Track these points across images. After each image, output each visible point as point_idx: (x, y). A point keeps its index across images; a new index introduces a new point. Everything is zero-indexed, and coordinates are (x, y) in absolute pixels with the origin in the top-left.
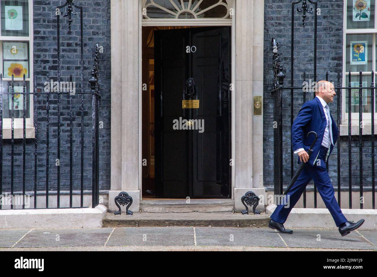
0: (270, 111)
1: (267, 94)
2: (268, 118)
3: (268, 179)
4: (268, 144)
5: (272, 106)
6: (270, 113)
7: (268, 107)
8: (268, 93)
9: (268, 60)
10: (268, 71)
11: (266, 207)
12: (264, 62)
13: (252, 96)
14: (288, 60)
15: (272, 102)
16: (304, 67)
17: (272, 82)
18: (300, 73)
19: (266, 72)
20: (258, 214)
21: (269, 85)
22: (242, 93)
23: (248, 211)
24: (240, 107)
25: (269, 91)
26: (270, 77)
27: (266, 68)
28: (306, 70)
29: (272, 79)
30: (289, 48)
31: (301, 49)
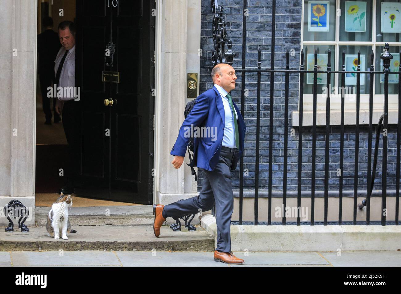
7: (205, 88)
8: (205, 68)
9: (206, 25)
10: (206, 40)
11: (201, 218)
12: (201, 29)
13: (186, 74)
14: (232, 26)
15: (210, 81)
16: (252, 36)
17: (211, 55)
18: (248, 44)
19: (204, 41)
20: (194, 231)
21: (208, 59)
22: (172, 69)
23: (180, 226)
24: (170, 87)
25: (207, 67)
26: (209, 48)
27: (203, 35)
28: (254, 40)
29: (211, 50)
30: (233, 10)
31: (249, 12)
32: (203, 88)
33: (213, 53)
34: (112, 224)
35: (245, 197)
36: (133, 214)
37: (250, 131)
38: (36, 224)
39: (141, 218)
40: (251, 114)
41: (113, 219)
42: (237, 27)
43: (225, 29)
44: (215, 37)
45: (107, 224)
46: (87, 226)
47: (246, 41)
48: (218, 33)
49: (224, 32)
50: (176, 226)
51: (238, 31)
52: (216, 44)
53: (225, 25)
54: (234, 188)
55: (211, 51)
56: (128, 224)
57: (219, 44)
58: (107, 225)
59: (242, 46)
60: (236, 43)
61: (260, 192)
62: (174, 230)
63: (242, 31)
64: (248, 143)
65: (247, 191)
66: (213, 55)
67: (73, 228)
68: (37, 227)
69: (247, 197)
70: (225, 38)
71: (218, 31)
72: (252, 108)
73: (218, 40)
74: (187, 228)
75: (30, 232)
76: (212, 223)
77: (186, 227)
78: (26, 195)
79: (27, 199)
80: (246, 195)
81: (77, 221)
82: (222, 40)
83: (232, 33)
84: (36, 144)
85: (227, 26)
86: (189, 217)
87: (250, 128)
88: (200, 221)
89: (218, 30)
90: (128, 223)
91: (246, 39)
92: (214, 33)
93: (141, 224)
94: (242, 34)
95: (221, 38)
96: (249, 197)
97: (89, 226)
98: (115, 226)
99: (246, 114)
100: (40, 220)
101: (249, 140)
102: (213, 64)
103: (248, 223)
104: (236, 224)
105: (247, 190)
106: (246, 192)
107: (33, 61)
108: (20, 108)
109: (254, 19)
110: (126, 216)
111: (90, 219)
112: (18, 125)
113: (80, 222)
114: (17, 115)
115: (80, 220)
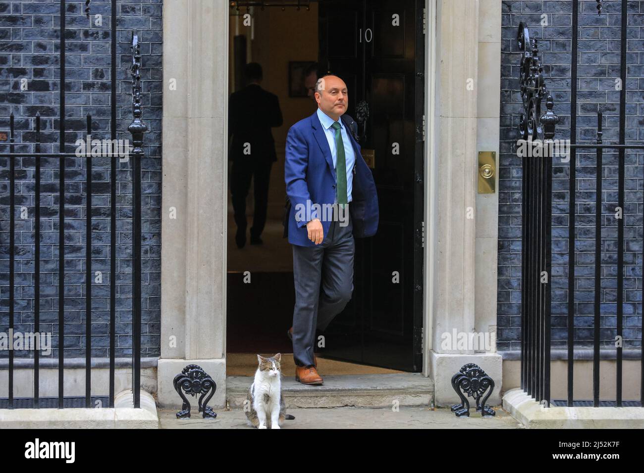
0: (513, 184)
1: (507, 145)
2: (509, 199)
3: (506, 333)
4: (508, 256)
5: (518, 173)
6: (513, 188)
7: (509, 175)
8: (509, 143)
9: (509, 71)
10: (509, 96)
11: (503, 396)
12: (501, 77)
13: (475, 153)
14: (553, 72)
15: (517, 165)
16: (587, 89)
17: (518, 121)
18: (580, 102)
19: (506, 98)
20: (491, 416)
21: (512, 127)
22: (453, 145)
23: (468, 408)
24: (449, 175)
25: (511, 140)
26: (514, 109)
27: (504, 88)
28: (591, 94)
29: (517, 112)
30: (555, 45)
31: (582, 48)
32: (505, 176)
33: (522, 118)
34: (354, 406)
35: (577, 359)
36: (389, 388)
37: (585, 248)
38: (228, 405)
39: (402, 394)
40: (587, 219)
41: (356, 396)
42: (561, 73)
43: (541, 76)
44: (524, 90)
45: (346, 405)
46: (312, 408)
47: (577, 97)
48: (530, 84)
49: (540, 83)
50: (461, 408)
51: (563, 79)
52: (526, 102)
53: (541, 70)
54: (559, 343)
55: (518, 114)
56: (381, 405)
57: (531, 101)
58: (347, 407)
59: (570, 106)
60: (560, 100)
61: (602, 351)
62: (457, 415)
63: (569, 81)
64: (582, 268)
65: (580, 349)
66: (521, 122)
67: (289, 412)
68: (229, 410)
69: (581, 359)
70: (542, 92)
71: (531, 80)
72: (588, 210)
73: (531, 95)
74: (480, 412)
75: (219, 418)
76: (521, 403)
77: (477, 410)
78: (212, 357)
79: (214, 364)
80: (579, 357)
81: (295, 400)
82: (537, 96)
83: (553, 83)
84: (228, 270)
85: (544, 71)
86: (482, 393)
87: (584, 242)
88: (502, 400)
89: (529, 79)
90: (381, 402)
91: (577, 92)
92: (523, 83)
93: (403, 406)
94: (570, 85)
95: (535, 92)
96: (584, 359)
97: (316, 408)
98: (359, 408)
99: (578, 219)
100: (234, 399)
101: (583, 263)
102: (521, 135)
103: (582, 403)
104: (562, 405)
105: (581, 347)
106: (579, 351)
107: (222, 133)
108: (201, 211)
109: (590, 60)
110: (378, 391)
111: (317, 397)
112: (198, 240)
113: (300, 401)
114: (196, 224)
115: (300, 398)
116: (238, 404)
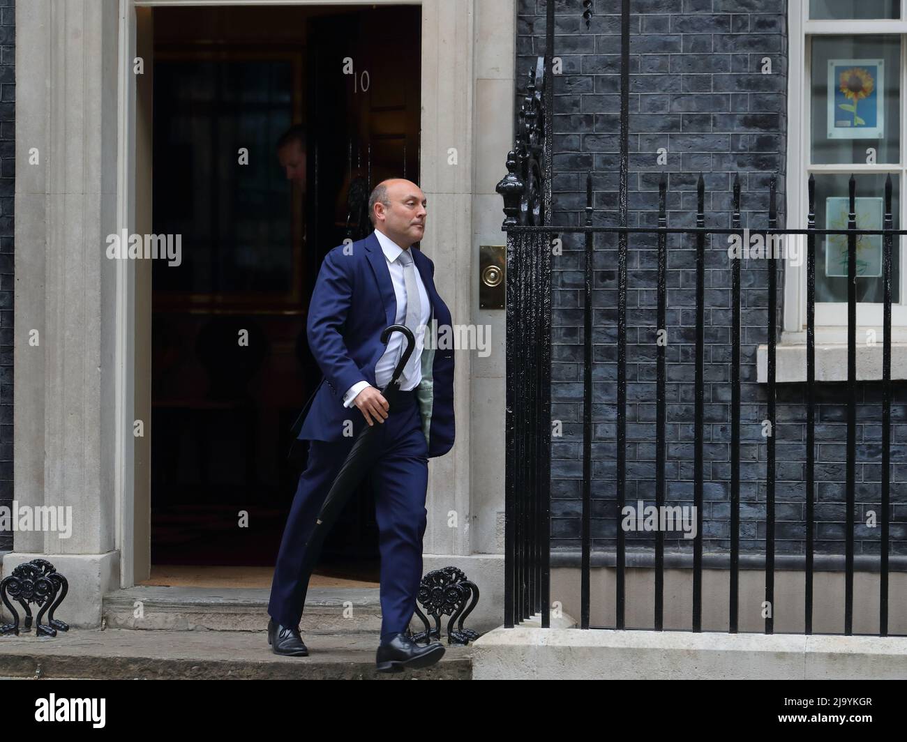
14: (597, 125)
16: (650, 150)
30: (600, 83)
31: (643, 88)
35: (630, 566)
37: (648, 396)
38: (105, 624)
39: (364, 614)
40: (652, 351)
42: (612, 127)
46: (229, 631)
51: (614, 136)
60: (609, 167)
61: (667, 554)
65: (635, 551)
68: (105, 630)
72: (653, 337)
78: (84, 551)
80: (635, 563)
81: (204, 618)
83: (597, 141)
85: (585, 123)
87: (648, 387)
93: (363, 631)
97: (234, 631)
99: (631, 351)
100: (113, 614)
105: (635, 548)
106: (633, 553)
108: (68, 333)
109: (654, 107)
110: (327, 608)
111: (236, 615)
112: (63, 377)
113: (211, 621)
114: (59, 352)
115: (211, 615)
116: (120, 622)
